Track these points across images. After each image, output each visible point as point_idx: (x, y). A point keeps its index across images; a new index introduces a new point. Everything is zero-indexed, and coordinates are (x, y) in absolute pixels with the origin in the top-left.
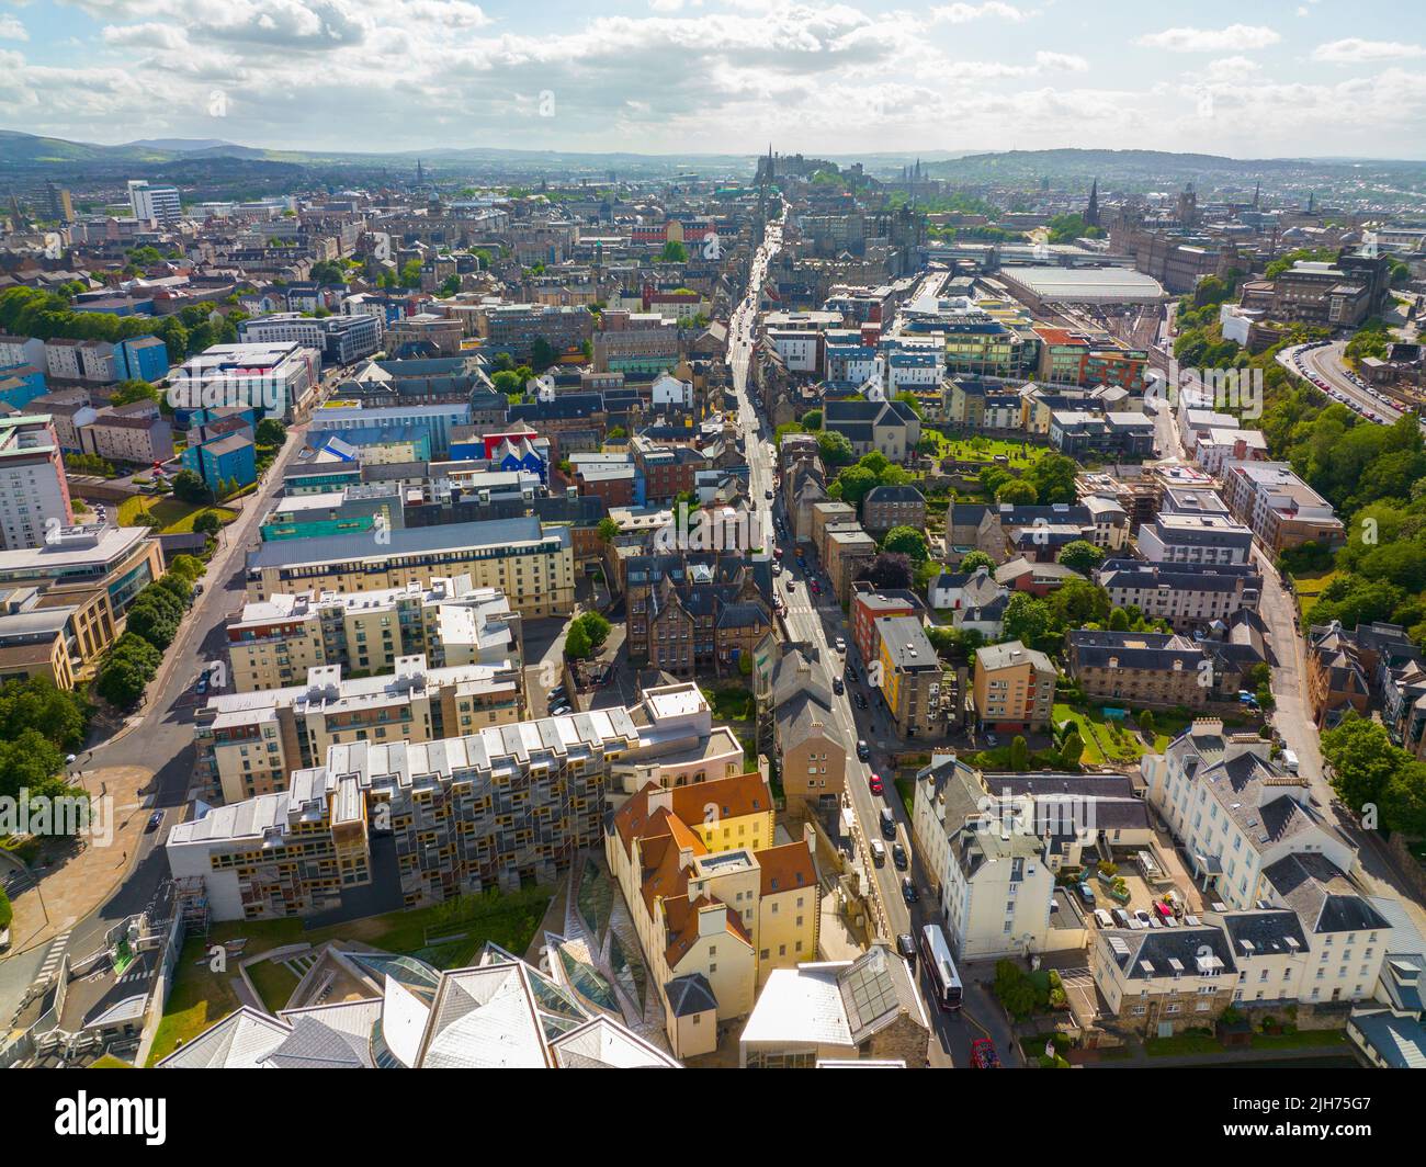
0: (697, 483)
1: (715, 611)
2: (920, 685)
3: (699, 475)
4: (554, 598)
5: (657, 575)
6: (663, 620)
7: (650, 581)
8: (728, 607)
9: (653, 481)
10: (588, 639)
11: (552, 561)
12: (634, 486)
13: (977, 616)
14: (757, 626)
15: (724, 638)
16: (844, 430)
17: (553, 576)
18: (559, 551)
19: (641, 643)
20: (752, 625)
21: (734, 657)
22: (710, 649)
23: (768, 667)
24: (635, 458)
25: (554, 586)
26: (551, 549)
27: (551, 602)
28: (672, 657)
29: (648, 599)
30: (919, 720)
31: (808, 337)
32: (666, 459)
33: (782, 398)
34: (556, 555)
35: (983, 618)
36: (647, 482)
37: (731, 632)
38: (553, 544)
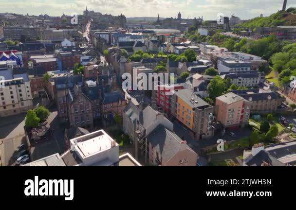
0: (81, 60)
1: (100, 97)
2: (205, 115)
3: (82, 58)
4: (23, 104)
5: (71, 85)
6: (76, 103)
7: (68, 88)
8: (106, 95)
9: (64, 62)
10: (38, 119)
11: (20, 88)
12: (57, 64)
13: (198, 89)
14: (120, 101)
15: (106, 109)
16: (126, 49)
17: (21, 95)
18: (23, 83)
19: (66, 117)
20: (118, 101)
21: (111, 116)
22: (99, 115)
23: (135, 116)
24: (57, 56)
25: (22, 100)
26: (18, 83)
27: (21, 106)
28: (82, 120)
29: (68, 96)
30: (204, 131)
31: (106, 34)
32: (69, 54)
33: (103, 44)
34: (22, 85)
35: (200, 90)
36: (62, 63)
37: (109, 106)
38: (20, 81)
